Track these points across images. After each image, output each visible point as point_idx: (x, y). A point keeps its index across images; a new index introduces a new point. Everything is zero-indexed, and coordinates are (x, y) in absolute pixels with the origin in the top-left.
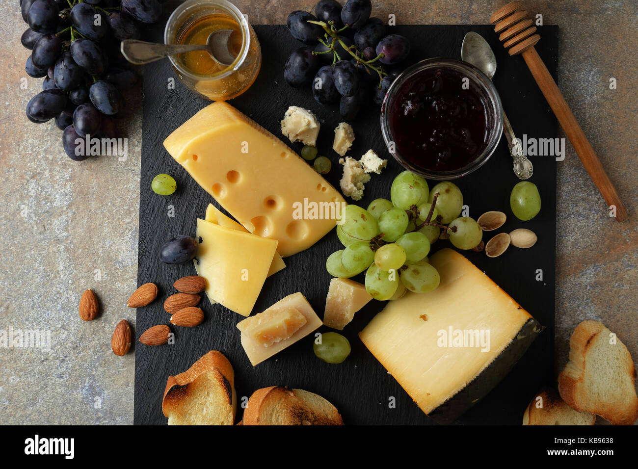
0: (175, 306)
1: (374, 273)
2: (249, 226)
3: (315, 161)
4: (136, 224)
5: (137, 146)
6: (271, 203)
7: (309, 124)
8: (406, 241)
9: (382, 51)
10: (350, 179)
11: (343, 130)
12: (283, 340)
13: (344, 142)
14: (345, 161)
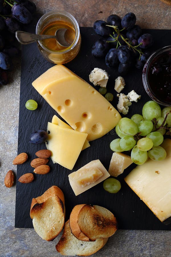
0: (36, 164)
1: (136, 151)
2: (74, 127)
3: (106, 95)
4: (17, 123)
5: (18, 85)
6: (85, 115)
7: (104, 77)
8: (152, 136)
9: (141, 42)
10: (122, 104)
11: (120, 80)
12: (91, 183)
13: (120, 86)
14: (120, 95)
